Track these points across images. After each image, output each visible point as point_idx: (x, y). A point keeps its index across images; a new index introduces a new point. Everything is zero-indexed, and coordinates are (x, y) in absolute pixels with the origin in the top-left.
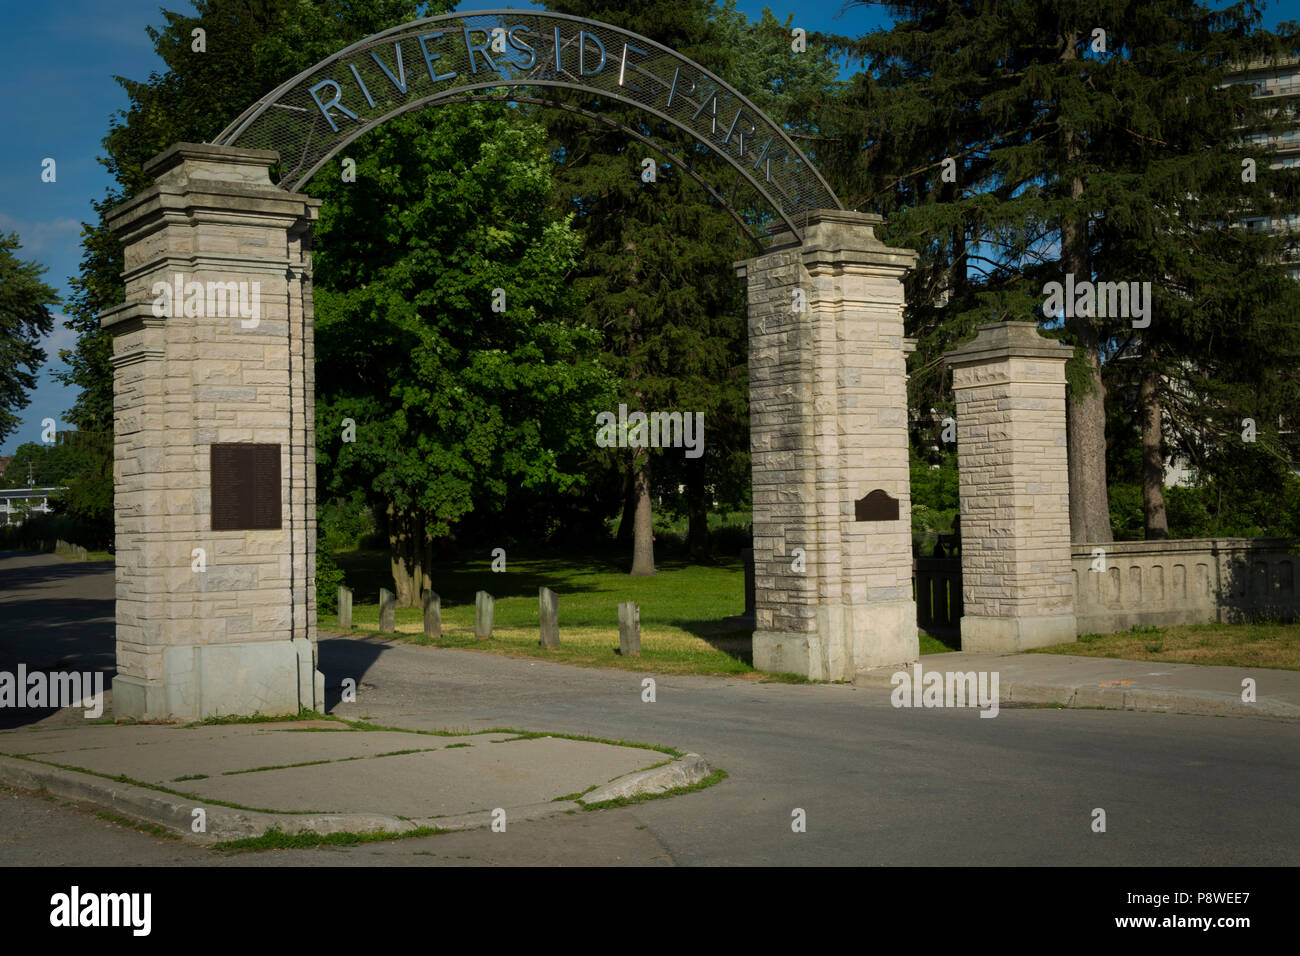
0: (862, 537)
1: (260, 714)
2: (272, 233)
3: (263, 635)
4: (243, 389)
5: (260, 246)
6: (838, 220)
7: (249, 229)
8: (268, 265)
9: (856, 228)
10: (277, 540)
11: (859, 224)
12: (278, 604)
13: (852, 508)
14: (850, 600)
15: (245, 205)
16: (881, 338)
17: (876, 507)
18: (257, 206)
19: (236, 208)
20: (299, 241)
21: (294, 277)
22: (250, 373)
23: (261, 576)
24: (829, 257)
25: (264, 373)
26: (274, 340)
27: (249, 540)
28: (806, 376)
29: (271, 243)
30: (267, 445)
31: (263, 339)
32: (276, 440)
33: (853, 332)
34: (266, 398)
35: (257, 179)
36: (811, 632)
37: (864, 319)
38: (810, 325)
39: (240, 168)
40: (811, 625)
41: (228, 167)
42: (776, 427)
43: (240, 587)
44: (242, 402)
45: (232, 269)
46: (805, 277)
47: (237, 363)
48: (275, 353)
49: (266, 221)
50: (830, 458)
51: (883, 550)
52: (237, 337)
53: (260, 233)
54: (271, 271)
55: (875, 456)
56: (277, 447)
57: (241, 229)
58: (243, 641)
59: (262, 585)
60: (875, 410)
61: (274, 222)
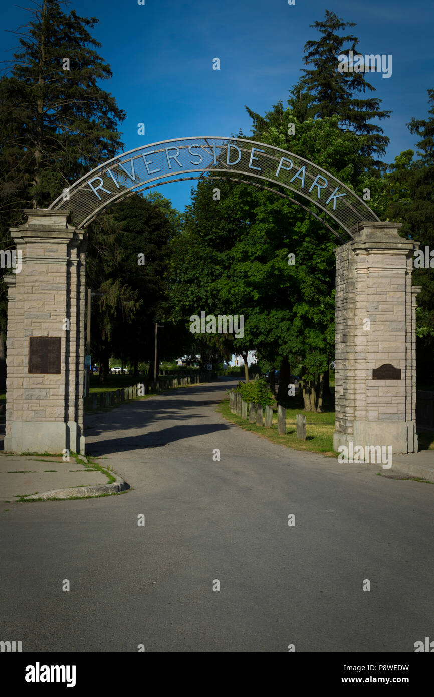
0: (376, 388)
1: (48, 452)
2: (60, 246)
3: (51, 419)
4: (45, 313)
5: (54, 252)
6: (374, 227)
7: (49, 245)
8: (57, 260)
9: (386, 230)
10: (58, 378)
11: (388, 228)
12: (58, 406)
13: (371, 372)
14: (368, 419)
15: (45, 234)
16: (392, 286)
17: (386, 372)
18: (51, 235)
19: (41, 236)
20: (76, 249)
21: (73, 265)
22: (47, 306)
23: (51, 393)
24: (363, 246)
25: (54, 306)
26: (59, 292)
27: (45, 378)
28: (352, 306)
29: (59, 250)
30: (55, 338)
31: (54, 292)
32: (59, 336)
33: (374, 284)
34: (55, 317)
35: (60, 223)
36: (350, 434)
37: (381, 277)
38: (354, 280)
39: (53, 219)
40: (350, 430)
41: (48, 218)
42: (341, 331)
43: (41, 398)
44: (44, 319)
45: (41, 262)
46: (352, 256)
47: (42, 303)
48: (60, 297)
49: (56, 241)
50: (361, 347)
51: (389, 394)
52: (42, 291)
53: (54, 246)
54: (59, 263)
55: (386, 346)
56: (59, 339)
57: (46, 245)
58: (41, 421)
59: (51, 397)
60: (388, 323)
61: (60, 241)
